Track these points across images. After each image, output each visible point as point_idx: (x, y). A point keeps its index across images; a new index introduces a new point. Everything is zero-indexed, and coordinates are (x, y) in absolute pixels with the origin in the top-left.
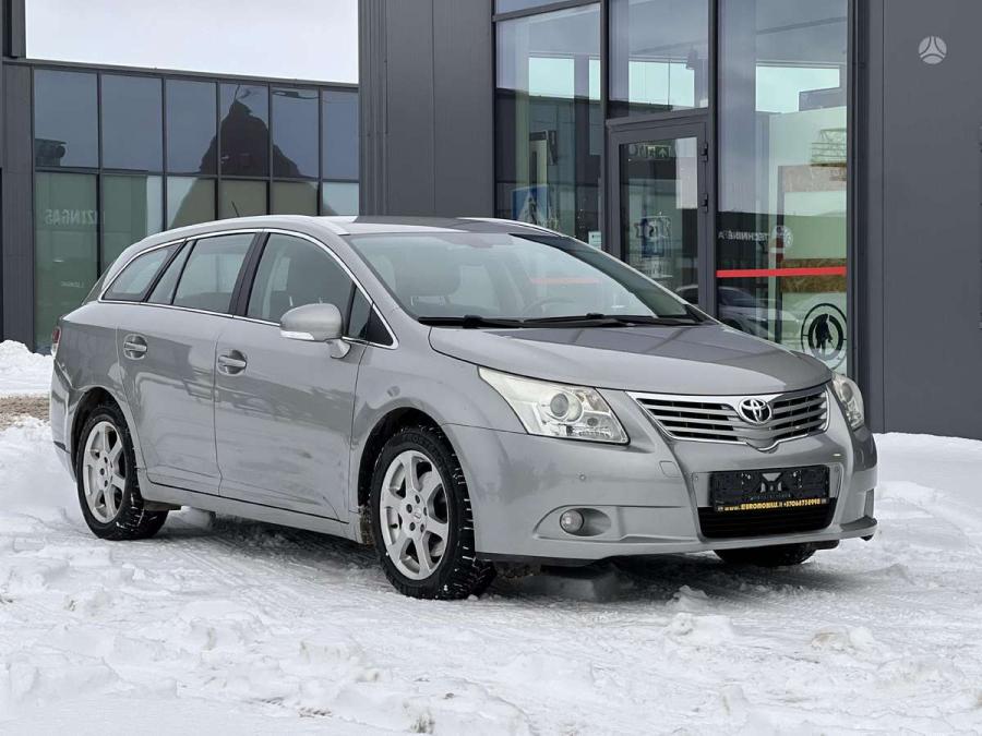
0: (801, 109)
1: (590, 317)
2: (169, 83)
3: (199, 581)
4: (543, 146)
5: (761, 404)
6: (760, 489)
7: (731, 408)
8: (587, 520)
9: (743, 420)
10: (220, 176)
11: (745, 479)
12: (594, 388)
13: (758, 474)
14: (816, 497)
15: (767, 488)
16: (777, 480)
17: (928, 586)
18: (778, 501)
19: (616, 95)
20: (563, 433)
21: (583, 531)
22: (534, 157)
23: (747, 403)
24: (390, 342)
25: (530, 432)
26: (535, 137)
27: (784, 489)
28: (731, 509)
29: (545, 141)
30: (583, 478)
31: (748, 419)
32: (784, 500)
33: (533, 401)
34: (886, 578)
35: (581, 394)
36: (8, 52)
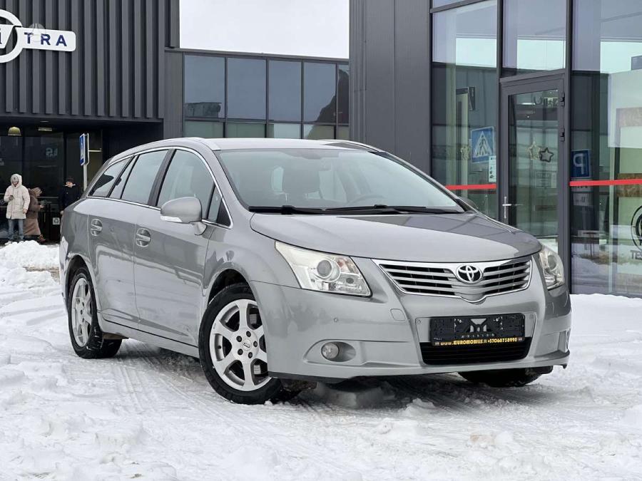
1: (377, 207)
2: (271, 62)
3: (101, 388)
4: (465, 97)
5: (474, 269)
6: (469, 330)
7: (451, 272)
8: (342, 351)
9: (459, 281)
11: (457, 323)
12: (349, 256)
13: (467, 319)
14: (514, 337)
15: (475, 329)
16: (483, 324)
17: (602, 402)
18: (484, 338)
19: (507, 64)
20: (326, 288)
21: (339, 358)
22: (459, 105)
23: (464, 268)
24: (228, 224)
25: (303, 287)
26: (460, 92)
27: (488, 330)
28: (446, 344)
29: (466, 95)
30: (336, 320)
31: (462, 279)
32: (488, 338)
33: (306, 265)
34: (579, 397)
35: (341, 261)
36: (168, 44)
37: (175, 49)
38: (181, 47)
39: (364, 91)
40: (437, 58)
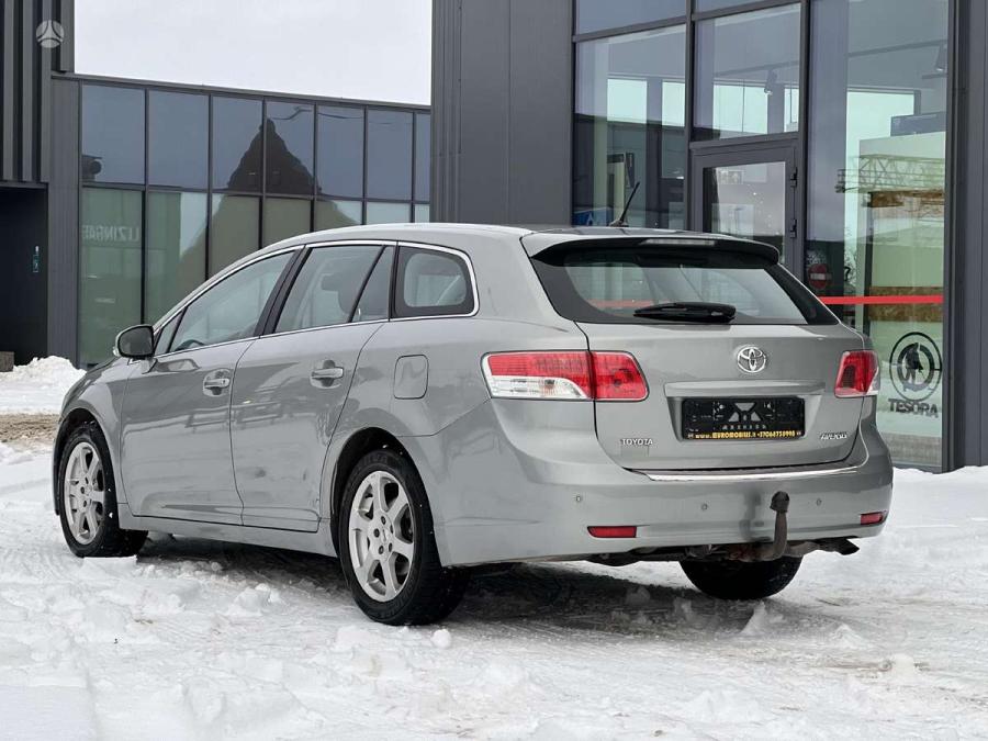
0: (894, 133)
2: (216, 99)
4: (620, 168)
10: (265, 194)
19: (701, 122)
26: (613, 159)
29: (622, 164)
36: (56, 66)
37: (66, 75)
38: (76, 72)
39: (457, 155)
40: (583, 109)
